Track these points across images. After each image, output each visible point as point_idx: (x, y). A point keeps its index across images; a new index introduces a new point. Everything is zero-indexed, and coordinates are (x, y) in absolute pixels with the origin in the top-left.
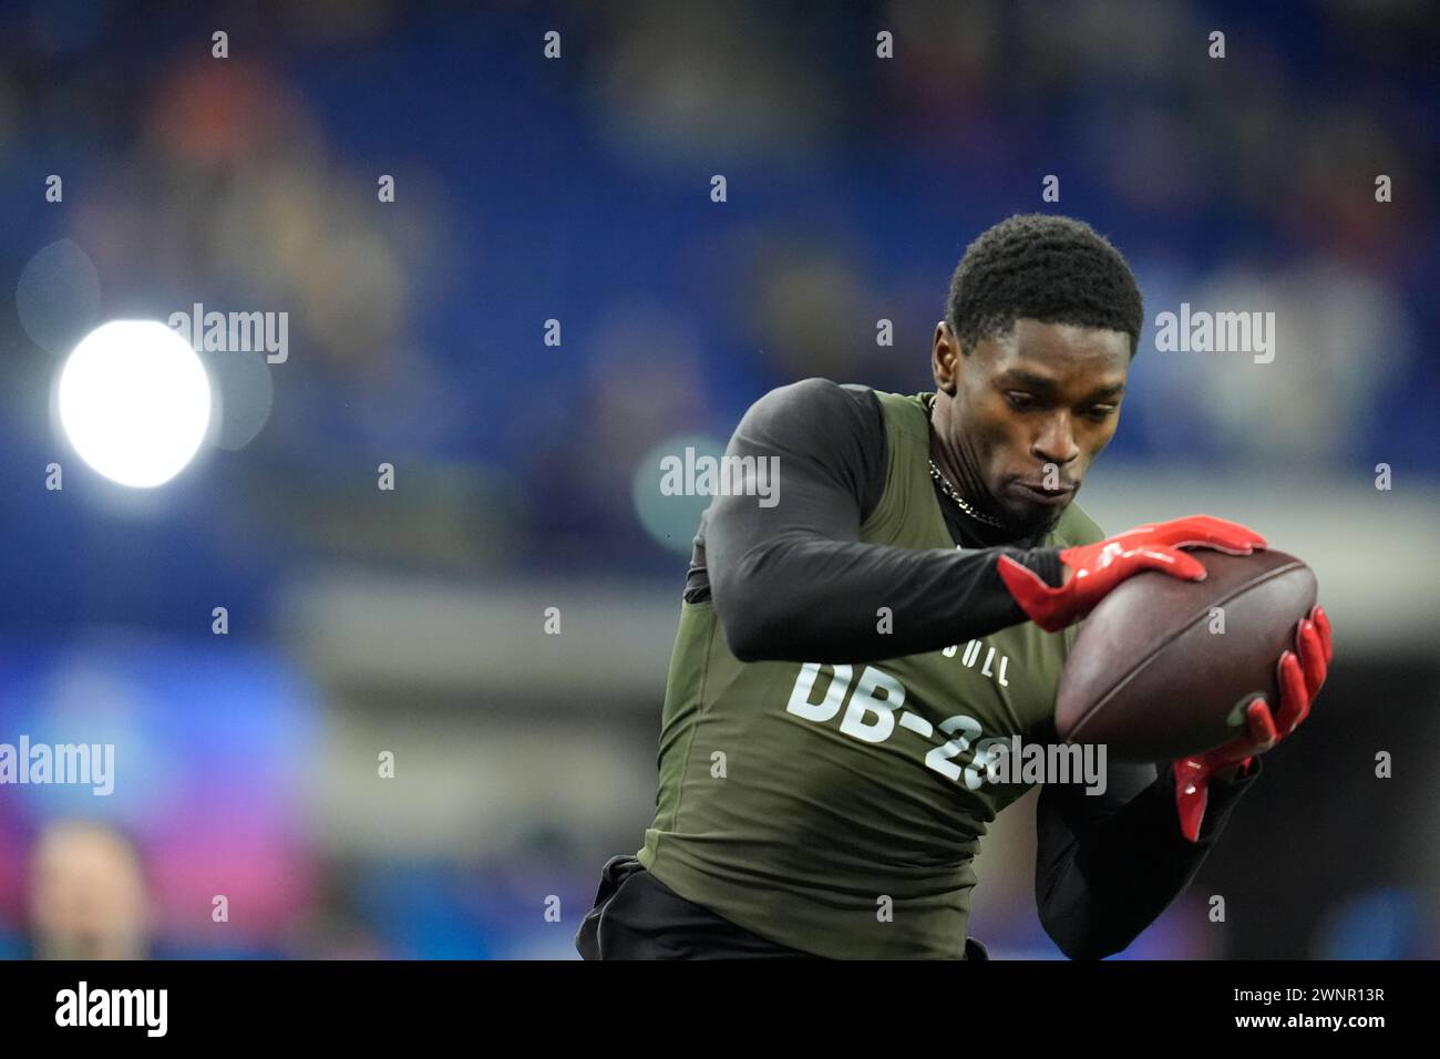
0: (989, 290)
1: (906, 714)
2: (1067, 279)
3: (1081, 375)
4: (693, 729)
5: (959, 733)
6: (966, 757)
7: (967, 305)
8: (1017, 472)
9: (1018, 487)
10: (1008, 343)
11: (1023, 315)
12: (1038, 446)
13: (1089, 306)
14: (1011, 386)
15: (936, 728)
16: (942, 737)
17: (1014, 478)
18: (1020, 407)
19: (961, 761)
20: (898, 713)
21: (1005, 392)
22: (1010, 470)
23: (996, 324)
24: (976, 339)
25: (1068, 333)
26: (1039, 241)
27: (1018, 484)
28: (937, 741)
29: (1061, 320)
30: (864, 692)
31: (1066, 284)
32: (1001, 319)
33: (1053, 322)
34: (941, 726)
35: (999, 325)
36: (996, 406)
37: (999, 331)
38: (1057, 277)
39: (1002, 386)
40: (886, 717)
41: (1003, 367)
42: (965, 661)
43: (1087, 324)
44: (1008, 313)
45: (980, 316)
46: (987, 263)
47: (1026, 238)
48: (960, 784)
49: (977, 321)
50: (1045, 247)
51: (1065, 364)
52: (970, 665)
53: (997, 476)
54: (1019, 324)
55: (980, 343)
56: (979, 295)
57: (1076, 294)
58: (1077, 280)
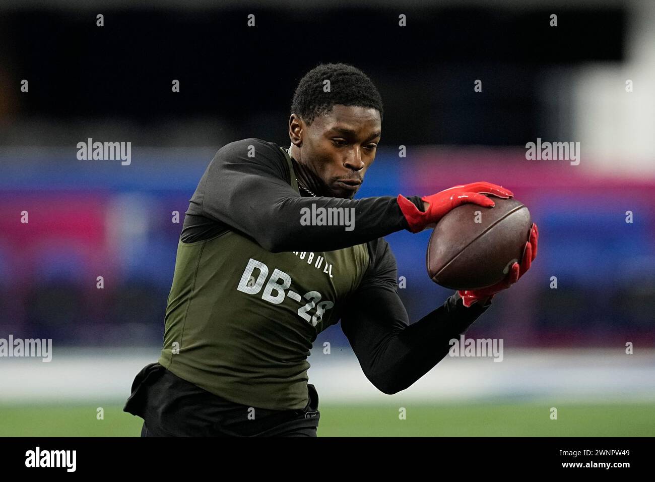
0: (318, 94)
1: (290, 291)
2: (354, 87)
3: (365, 128)
4: (189, 301)
5: (312, 299)
6: (313, 311)
7: (308, 102)
8: (338, 175)
9: (340, 183)
10: (331, 116)
11: (336, 103)
12: (347, 162)
13: (364, 98)
14: (334, 136)
15: (303, 298)
16: (305, 301)
17: (337, 179)
18: (338, 145)
19: (311, 313)
20: (286, 291)
21: (331, 139)
22: (334, 175)
23: (324, 109)
24: (314, 117)
25: (357, 110)
26: (338, 72)
27: (339, 181)
28: (302, 303)
29: (354, 104)
30: (273, 281)
31: (354, 89)
32: (326, 106)
33: (350, 105)
34: (304, 296)
35: (325, 109)
36: (327, 145)
37: (326, 111)
38: (349, 86)
39: (329, 136)
40: (281, 293)
41: (329, 127)
42: (316, 266)
43: (365, 106)
44: (329, 103)
45: (315, 107)
46: (315, 83)
47: (331, 71)
48: (310, 323)
49: (313, 109)
50: (340, 74)
51: (357, 124)
52: (318, 268)
53: (328, 179)
54: (334, 107)
55: (317, 119)
56: (313, 97)
57: (359, 92)
58: (358, 87)
